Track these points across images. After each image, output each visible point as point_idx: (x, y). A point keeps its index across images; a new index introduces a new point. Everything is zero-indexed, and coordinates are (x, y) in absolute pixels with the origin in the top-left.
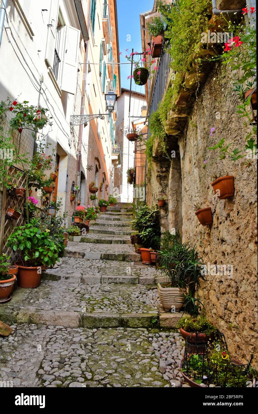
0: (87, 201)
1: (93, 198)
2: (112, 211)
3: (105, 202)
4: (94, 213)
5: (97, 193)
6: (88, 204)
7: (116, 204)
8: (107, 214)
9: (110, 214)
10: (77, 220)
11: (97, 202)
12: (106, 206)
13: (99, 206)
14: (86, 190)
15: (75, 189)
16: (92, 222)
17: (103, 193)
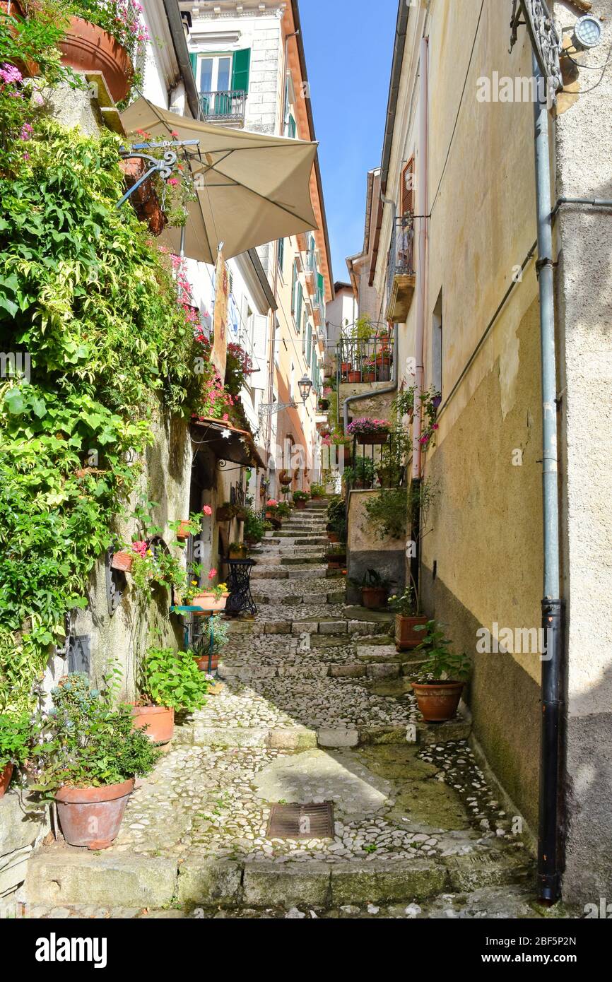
0: (277, 494)
1: (285, 491)
2: (314, 507)
3: (302, 494)
4: (287, 508)
5: (290, 485)
6: (279, 498)
7: (323, 497)
8: (306, 511)
9: (310, 511)
10: (268, 516)
11: (290, 495)
12: (304, 501)
13: (294, 500)
14: (275, 481)
15: (265, 482)
16: (284, 519)
17: (299, 482)
